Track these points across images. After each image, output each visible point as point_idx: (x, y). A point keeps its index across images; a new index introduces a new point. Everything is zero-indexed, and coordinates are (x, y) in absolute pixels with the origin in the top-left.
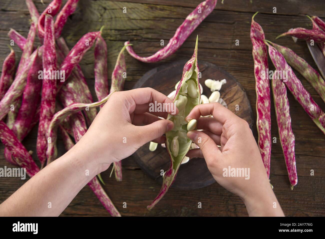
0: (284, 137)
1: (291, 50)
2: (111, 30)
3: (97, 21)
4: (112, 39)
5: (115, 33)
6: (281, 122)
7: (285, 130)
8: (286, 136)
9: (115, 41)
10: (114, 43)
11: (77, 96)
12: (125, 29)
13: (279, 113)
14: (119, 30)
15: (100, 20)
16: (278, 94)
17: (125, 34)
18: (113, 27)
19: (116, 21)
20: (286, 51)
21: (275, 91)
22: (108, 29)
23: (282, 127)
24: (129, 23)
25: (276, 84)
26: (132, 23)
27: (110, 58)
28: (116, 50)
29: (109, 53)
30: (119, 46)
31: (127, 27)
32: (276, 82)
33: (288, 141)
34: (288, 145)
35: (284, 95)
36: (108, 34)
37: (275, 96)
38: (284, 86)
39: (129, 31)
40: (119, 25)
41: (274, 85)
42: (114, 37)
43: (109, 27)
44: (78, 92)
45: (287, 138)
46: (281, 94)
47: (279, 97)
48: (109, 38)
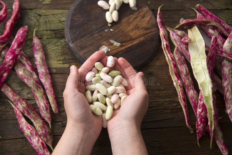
0: (191, 95)
1: (185, 32)
2: (47, 31)
3: (35, 25)
4: (48, 37)
5: (50, 33)
6: (187, 85)
7: (191, 90)
9: (51, 38)
10: (51, 40)
11: (27, 81)
12: (58, 29)
14: (53, 30)
15: (37, 24)
16: (180, 64)
17: (59, 33)
18: (48, 28)
19: (50, 23)
20: (181, 33)
21: (178, 62)
22: (45, 31)
23: (188, 88)
24: (60, 25)
25: (178, 57)
26: (63, 24)
27: (49, 52)
28: (53, 45)
29: (48, 48)
30: (55, 42)
31: (60, 28)
32: (178, 56)
33: (195, 98)
34: (195, 101)
35: (185, 65)
36: (45, 34)
37: (179, 66)
38: (183, 59)
39: (61, 30)
40: (53, 27)
41: (177, 59)
42: (50, 36)
43: (45, 29)
44: (28, 77)
45: (194, 96)
46: (183, 64)
47: (181, 66)
48: (46, 37)
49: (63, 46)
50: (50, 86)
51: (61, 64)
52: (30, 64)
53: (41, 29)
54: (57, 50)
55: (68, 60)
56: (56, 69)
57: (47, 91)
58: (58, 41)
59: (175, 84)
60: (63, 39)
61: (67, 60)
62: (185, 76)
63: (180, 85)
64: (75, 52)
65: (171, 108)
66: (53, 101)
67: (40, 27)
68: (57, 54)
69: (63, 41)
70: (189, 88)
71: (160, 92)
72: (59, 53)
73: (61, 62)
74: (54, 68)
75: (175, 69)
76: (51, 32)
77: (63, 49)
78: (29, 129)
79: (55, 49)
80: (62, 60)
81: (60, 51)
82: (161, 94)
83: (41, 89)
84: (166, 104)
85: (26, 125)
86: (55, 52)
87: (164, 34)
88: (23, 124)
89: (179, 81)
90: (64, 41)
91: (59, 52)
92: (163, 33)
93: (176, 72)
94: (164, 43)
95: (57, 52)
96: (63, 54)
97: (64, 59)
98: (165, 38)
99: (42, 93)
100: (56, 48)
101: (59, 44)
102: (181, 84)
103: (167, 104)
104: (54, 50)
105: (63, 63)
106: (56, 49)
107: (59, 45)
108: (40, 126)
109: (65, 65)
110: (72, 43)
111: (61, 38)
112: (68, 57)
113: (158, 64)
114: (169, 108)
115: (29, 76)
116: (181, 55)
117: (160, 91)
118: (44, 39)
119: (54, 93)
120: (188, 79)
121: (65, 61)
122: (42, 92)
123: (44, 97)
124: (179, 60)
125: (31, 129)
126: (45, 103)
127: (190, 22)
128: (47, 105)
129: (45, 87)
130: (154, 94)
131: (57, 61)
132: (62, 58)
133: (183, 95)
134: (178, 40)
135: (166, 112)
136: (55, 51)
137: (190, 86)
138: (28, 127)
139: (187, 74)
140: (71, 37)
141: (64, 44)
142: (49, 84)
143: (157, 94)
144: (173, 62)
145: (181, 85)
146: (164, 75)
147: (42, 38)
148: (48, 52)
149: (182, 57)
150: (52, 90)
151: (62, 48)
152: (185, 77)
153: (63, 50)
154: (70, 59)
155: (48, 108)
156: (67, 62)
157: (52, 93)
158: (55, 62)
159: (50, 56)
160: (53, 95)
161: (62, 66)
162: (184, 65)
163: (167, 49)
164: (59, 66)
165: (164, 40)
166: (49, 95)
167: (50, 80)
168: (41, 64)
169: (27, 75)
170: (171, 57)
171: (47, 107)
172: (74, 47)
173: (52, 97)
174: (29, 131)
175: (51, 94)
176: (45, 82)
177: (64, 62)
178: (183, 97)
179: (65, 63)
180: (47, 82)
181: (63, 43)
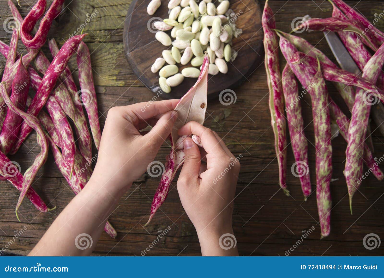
0: (296, 142)
1: (305, 41)
2: (100, 30)
4: (101, 40)
6: (292, 125)
7: (296, 134)
8: (297, 141)
9: (105, 42)
10: (104, 44)
11: (64, 106)
12: (116, 28)
13: (290, 115)
14: (109, 30)
16: (288, 92)
17: (116, 34)
18: (102, 27)
19: (105, 20)
20: (299, 41)
21: (285, 89)
22: (98, 30)
23: (293, 131)
24: (119, 21)
26: (123, 20)
27: (101, 63)
28: (106, 52)
29: (99, 57)
30: (109, 47)
31: (118, 27)
32: (286, 80)
33: (300, 146)
34: (300, 151)
35: (296, 94)
36: (97, 35)
37: (285, 95)
38: (294, 84)
39: (119, 30)
40: (109, 25)
41: (284, 83)
42: (103, 38)
43: (98, 27)
44: (65, 101)
45: (299, 143)
46: (292, 92)
47: (289, 96)
48: (99, 39)
49: (120, 54)
50: (95, 114)
51: (114, 81)
52: (72, 81)
53: (94, 27)
54: (110, 60)
55: (125, 75)
56: (105, 89)
57: (90, 121)
58: (113, 47)
59: (273, 122)
60: (120, 44)
61: (123, 75)
62: (291, 111)
63: (279, 126)
64: (133, 65)
65: (264, 157)
66: (97, 135)
67: (92, 25)
68: (110, 66)
69: (120, 46)
70: (295, 130)
71: (251, 131)
72: (113, 65)
73: (115, 78)
74: (103, 86)
75: (276, 101)
76: (106, 33)
77: (120, 58)
78: (66, 167)
79: (108, 59)
80: (116, 75)
81: (114, 61)
82: (252, 135)
83: (82, 117)
84: (257, 149)
85: (62, 161)
86: (107, 63)
87: (270, 42)
88: (58, 160)
89: (279, 120)
90: (122, 47)
91: (113, 63)
92: (268, 42)
93: (278, 105)
94: (268, 56)
95: (111, 62)
96: (118, 66)
97: (119, 73)
98: (270, 48)
99: (83, 122)
100: (111, 56)
101: (115, 50)
102: (282, 124)
103: (259, 150)
104: (106, 59)
105: (117, 80)
106: (110, 58)
107: (115, 53)
108: (79, 163)
109: (120, 82)
110: (130, 52)
111: (118, 43)
112: (124, 71)
113: (255, 88)
114: (260, 156)
115: (66, 99)
116: (292, 78)
117: (251, 129)
118: (95, 43)
119: (98, 124)
120: (296, 117)
121: (120, 76)
122: (82, 120)
123: (85, 128)
124: (287, 85)
125: (68, 167)
126: (85, 136)
127: (316, 25)
128: (87, 139)
129: (89, 114)
130: (242, 134)
131: (108, 77)
132: (116, 72)
133: (282, 141)
134: (289, 55)
135: (254, 161)
136: (108, 61)
137: (297, 128)
138: (64, 164)
139: (294, 110)
140: (129, 42)
141: (121, 52)
142: (93, 110)
143: (245, 134)
144: (276, 89)
145: (281, 126)
146: (261, 106)
147: (93, 41)
148: (98, 62)
149: (292, 81)
150: (97, 120)
151: (118, 57)
152: (292, 114)
153: (120, 60)
154: (128, 74)
155: (89, 143)
156: (122, 78)
157: (97, 123)
158: (107, 77)
159: (101, 69)
160: (97, 127)
161: (115, 84)
162: (294, 94)
163: (271, 67)
164: (111, 83)
165: (269, 52)
166: (92, 126)
167: (95, 105)
168: (86, 82)
169: (64, 97)
170: (273, 81)
171: (87, 142)
172: (132, 58)
173: (96, 130)
174: (66, 169)
175: (96, 125)
176: (89, 107)
177: (118, 78)
178: (280, 144)
179: (120, 80)
180: (92, 108)
181: (120, 50)
